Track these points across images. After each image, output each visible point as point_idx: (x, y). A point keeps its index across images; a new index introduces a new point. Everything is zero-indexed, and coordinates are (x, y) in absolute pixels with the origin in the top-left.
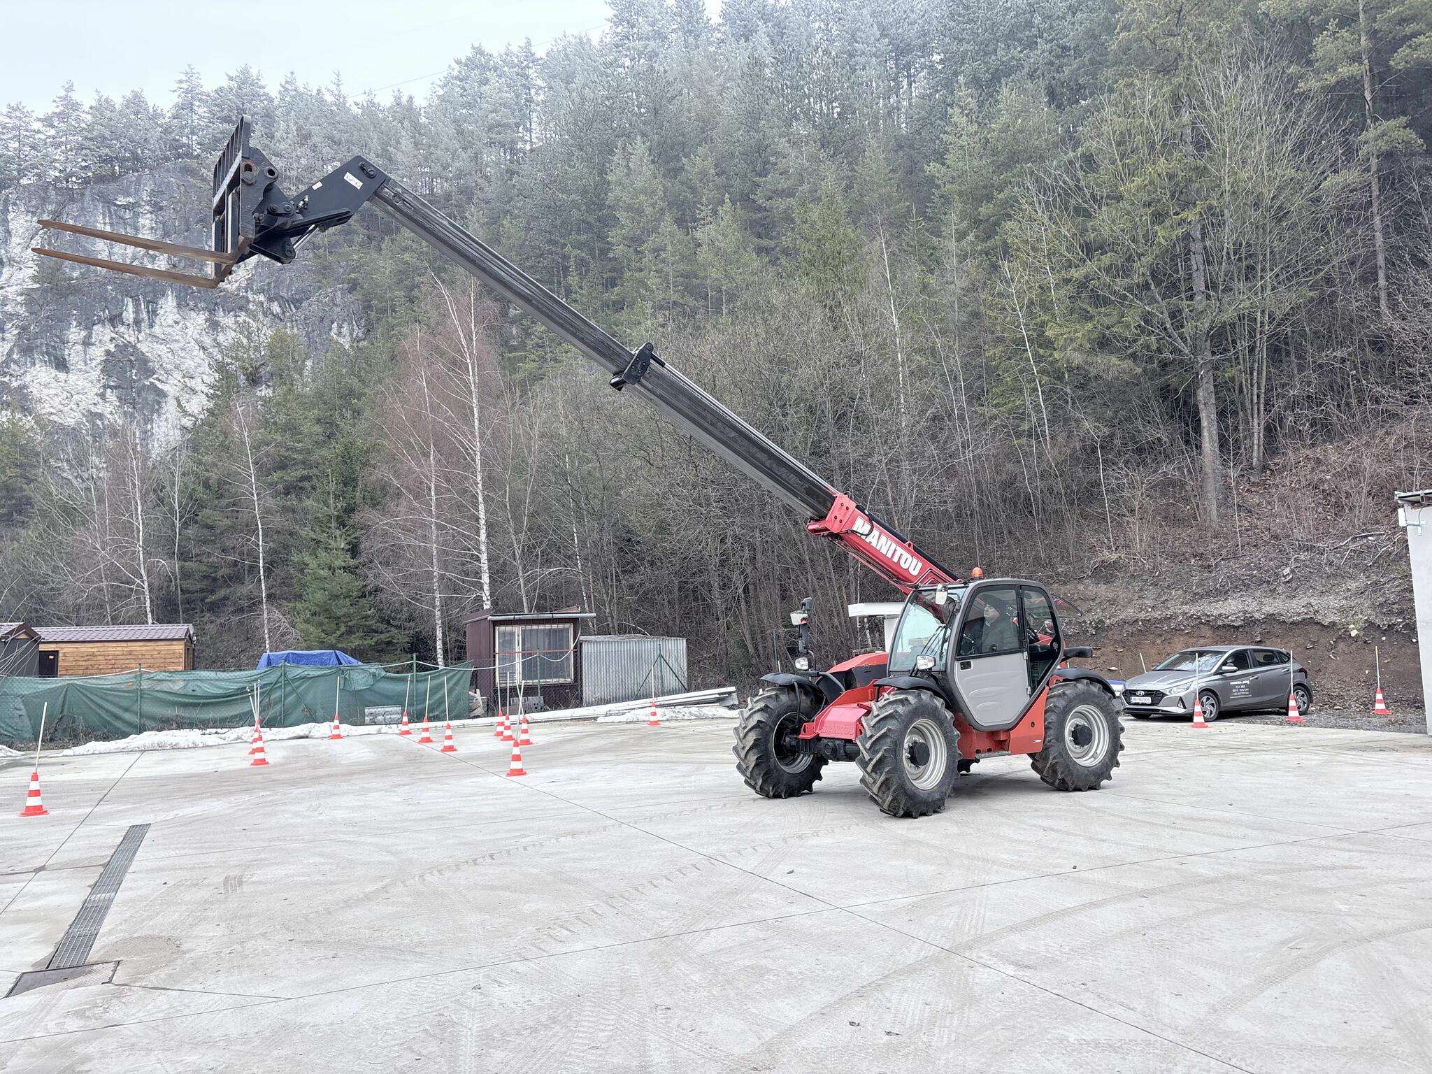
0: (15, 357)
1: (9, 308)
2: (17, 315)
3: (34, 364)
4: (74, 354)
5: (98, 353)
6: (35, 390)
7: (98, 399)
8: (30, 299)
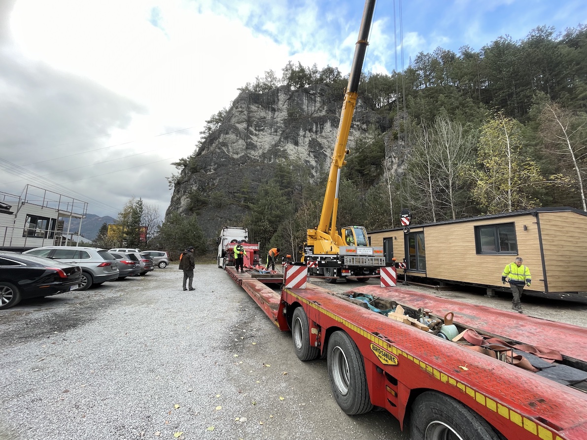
0: (282, 140)
1: (278, 125)
2: (281, 127)
3: (288, 143)
4: (300, 140)
5: (307, 140)
6: (289, 151)
7: (307, 155)
8: (285, 121)
